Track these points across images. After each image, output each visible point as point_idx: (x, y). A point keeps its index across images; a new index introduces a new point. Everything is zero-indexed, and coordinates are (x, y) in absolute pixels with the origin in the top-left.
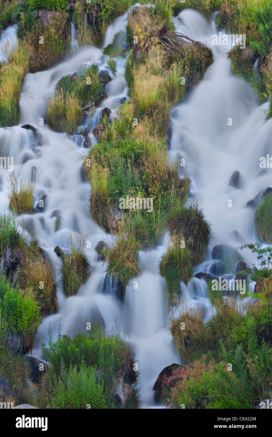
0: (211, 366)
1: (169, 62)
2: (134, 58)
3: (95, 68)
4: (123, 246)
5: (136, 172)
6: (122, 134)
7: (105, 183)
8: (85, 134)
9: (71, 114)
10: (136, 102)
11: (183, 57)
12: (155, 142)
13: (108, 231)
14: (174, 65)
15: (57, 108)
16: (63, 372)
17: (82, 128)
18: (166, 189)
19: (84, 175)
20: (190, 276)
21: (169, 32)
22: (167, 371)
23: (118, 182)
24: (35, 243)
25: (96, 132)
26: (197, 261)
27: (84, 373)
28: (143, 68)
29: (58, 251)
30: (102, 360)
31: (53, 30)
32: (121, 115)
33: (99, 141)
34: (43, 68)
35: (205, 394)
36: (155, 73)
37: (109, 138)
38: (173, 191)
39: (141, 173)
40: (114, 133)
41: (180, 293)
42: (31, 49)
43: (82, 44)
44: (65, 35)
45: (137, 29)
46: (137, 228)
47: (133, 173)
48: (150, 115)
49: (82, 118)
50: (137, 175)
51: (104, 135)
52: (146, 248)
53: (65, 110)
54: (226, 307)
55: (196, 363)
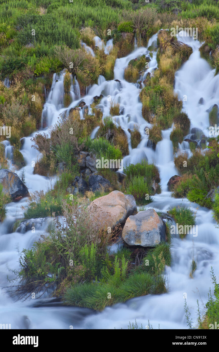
0: (190, 176)
1: (174, 53)
2: (160, 51)
3: (144, 56)
4: (155, 128)
5: (161, 98)
6: (155, 83)
7: (148, 103)
8: (140, 83)
9: (134, 75)
10: (161, 70)
11: (180, 50)
12: (168, 86)
13: (149, 122)
14: (177, 54)
15: (129, 72)
16: (131, 178)
17: (139, 80)
18: (173, 105)
19: (140, 100)
20: (182, 140)
21: (175, 40)
22: (173, 178)
23: (153, 103)
24: (120, 128)
25: (144, 82)
26: (185, 134)
27: (139, 179)
28: (164, 56)
29: (129, 130)
30: (146, 174)
31: (127, 41)
32: (154, 75)
33: (146, 86)
34: (123, 56)
35: (188, 187)
36: (169, 57)
37: (150, 85)
38: (175, 106)
39: (163, 99)
40: (152, 82)
41: (178, 147)
42: (118, 48)
43: (139, 46)
44: (132, 42)
45: (162, 39)
46: (161, 121)
47: (159, 99)
48: (167, 75)
49: (138, 76)
50: (161, 100)
51: (148, 83)
52: (164, 129)
53: (132, 73)
54: (197, 153)
55: (185, 175)
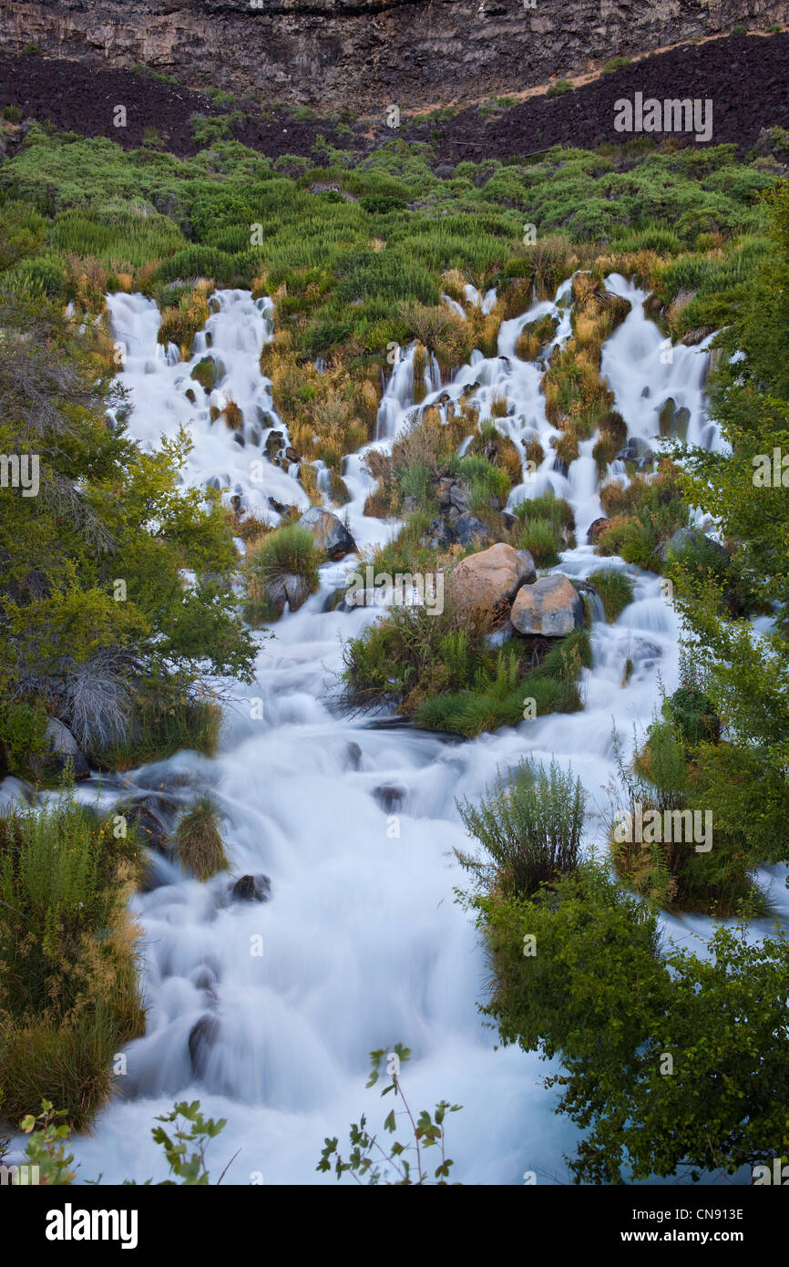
0: (626, 520)
1: (600, 312)
2: (576, 309)
3: (549, 316)
4: (567, 438)
5: (577, 388)
6: (567, 361)
7: (555, 395)
8: (542, 363)
9: (532, 349)
10: (577, 339)
11: (610, 307)
12: (590, 366)
13: (557, 428)
14: (604, 313)
15: (523, 344)
16: (527, 523)
17: (539, 358)
18: (597, 399)
19: (542, 390)
20: (613, 459)
21: (601, 290)
22: (597, 523)
23: (564, 395)
24: (508, 437)
25: (549, 361)
26: (617, 449)
27: (540, 525)
28: (582, 315)
29: (523, 442)
30: (552, 515)
31: (520, 291)
32: (567, 348)
33: (552, 366)
34: (514, 317)
35: (622, 537)
36: (591, 318)
37: (559, 364)
38: (602, 401)
39: (581, 389)
40: (562, 360)
41: (606, 470)
42: (505, 304)
43: (541, 299)
44: (529, 293)
45: (579, 288)
46: (577, 426)
47: (575, 388)
48: (587, 348)
49: (539, 351)
50: (578, 391)
51: (555, 362)
52: (583, 439)
53: (528, 346)
54: (638, 480)
55: (617, 517)
